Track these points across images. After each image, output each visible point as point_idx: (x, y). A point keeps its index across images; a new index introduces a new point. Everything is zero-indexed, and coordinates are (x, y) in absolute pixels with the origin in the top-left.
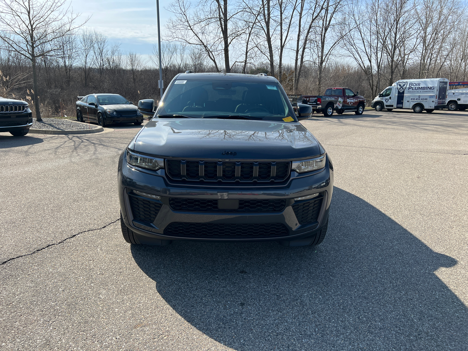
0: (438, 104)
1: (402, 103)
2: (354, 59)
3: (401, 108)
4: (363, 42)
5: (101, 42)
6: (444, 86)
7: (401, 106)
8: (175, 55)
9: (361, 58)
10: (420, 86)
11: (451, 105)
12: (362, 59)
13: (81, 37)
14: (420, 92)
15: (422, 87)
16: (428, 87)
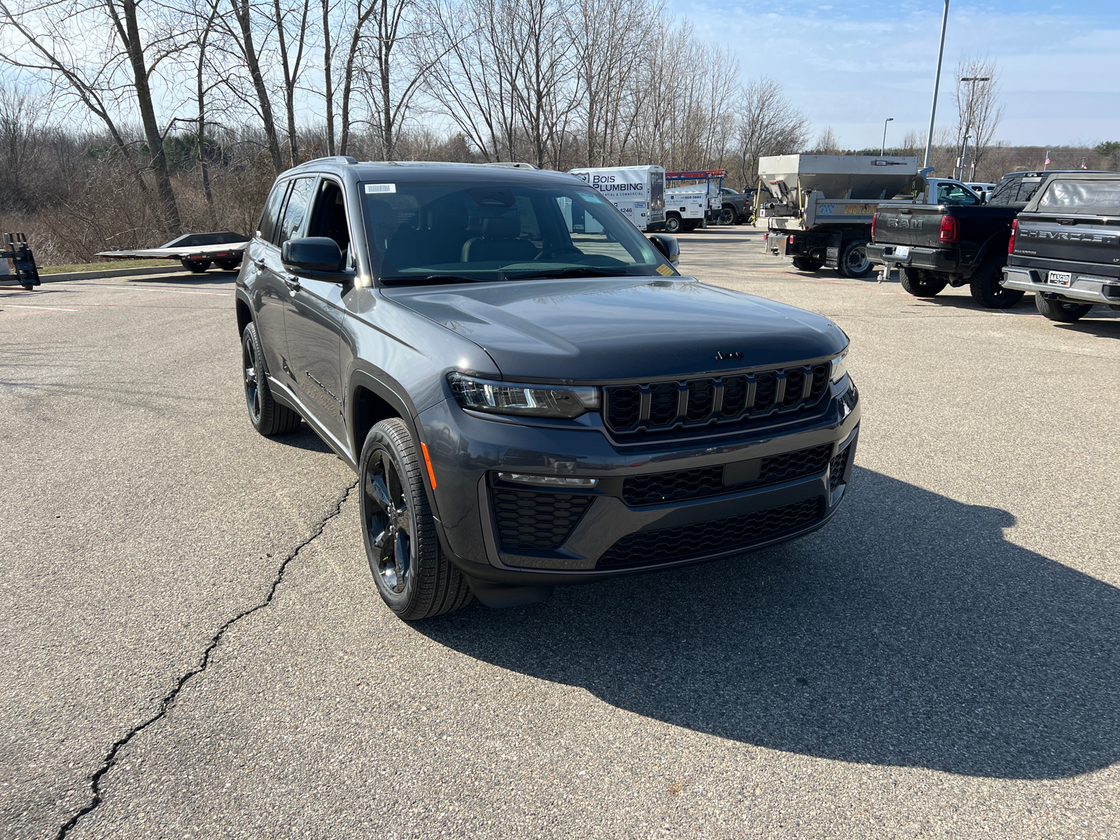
0: (653, 220)
1: (583, 222)
2: (453, 120)
3: (583, 232)
4: (470, 79)
6: (659, 181)
7: (580, 227)
9: (469, 118)
10: (616, 183)
11: (670, 222)
12: (473, 120)
14: (615, 194)
15: (618, 185)
16: (631, 185)
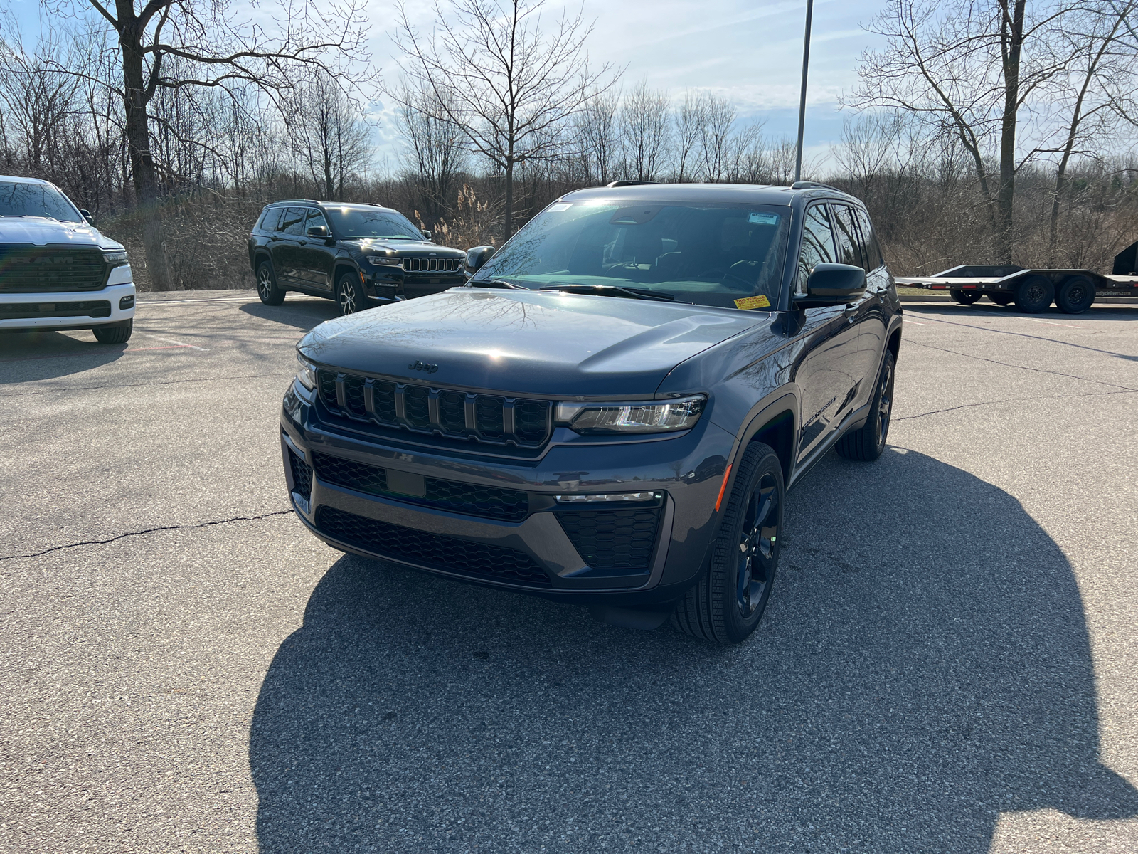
5: (722, 118)
8: (896, 143)
13: (680, 112)
